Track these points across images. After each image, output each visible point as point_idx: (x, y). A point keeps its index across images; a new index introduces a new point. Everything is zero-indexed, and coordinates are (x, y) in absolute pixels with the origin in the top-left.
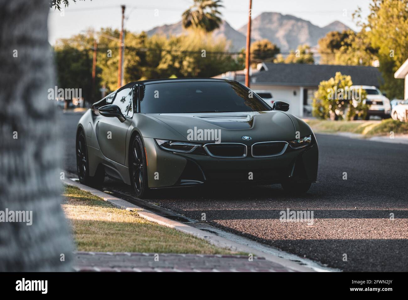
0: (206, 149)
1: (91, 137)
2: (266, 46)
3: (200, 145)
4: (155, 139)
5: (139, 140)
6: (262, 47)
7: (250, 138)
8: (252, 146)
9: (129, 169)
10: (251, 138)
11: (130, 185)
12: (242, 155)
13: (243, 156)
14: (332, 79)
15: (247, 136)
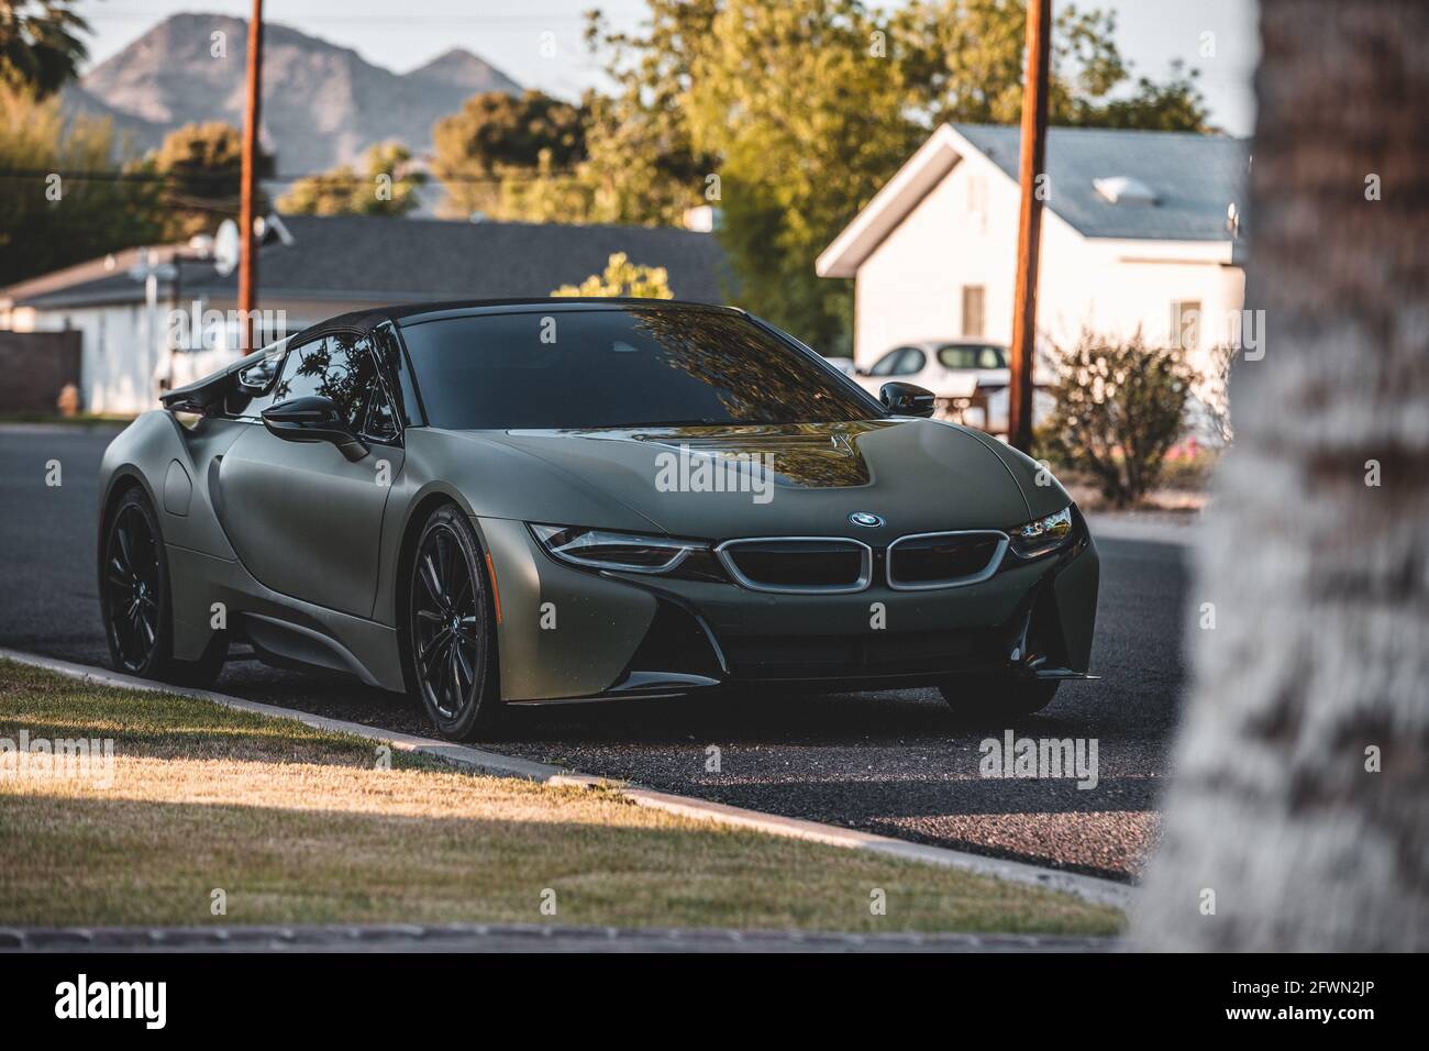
0: (726, 559)
1: (186, 516)
2: (222, 145)
3: (701, 547)
4: (528, 524)
5: (455, 528)
6: (210, 150)
7: (877, 521)
8: (890, 547)
9: (398, 633)
10: (882, 522)
11: (404, 691)
12: (852, 580)
13: (859, 585)
14: (594, 281)
15: (867, 513)
